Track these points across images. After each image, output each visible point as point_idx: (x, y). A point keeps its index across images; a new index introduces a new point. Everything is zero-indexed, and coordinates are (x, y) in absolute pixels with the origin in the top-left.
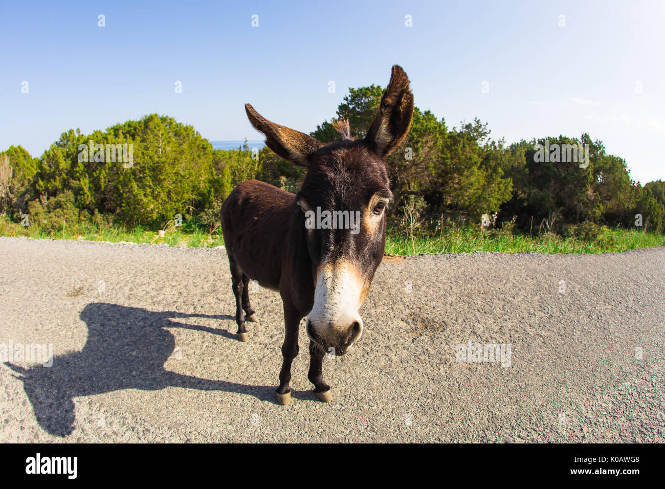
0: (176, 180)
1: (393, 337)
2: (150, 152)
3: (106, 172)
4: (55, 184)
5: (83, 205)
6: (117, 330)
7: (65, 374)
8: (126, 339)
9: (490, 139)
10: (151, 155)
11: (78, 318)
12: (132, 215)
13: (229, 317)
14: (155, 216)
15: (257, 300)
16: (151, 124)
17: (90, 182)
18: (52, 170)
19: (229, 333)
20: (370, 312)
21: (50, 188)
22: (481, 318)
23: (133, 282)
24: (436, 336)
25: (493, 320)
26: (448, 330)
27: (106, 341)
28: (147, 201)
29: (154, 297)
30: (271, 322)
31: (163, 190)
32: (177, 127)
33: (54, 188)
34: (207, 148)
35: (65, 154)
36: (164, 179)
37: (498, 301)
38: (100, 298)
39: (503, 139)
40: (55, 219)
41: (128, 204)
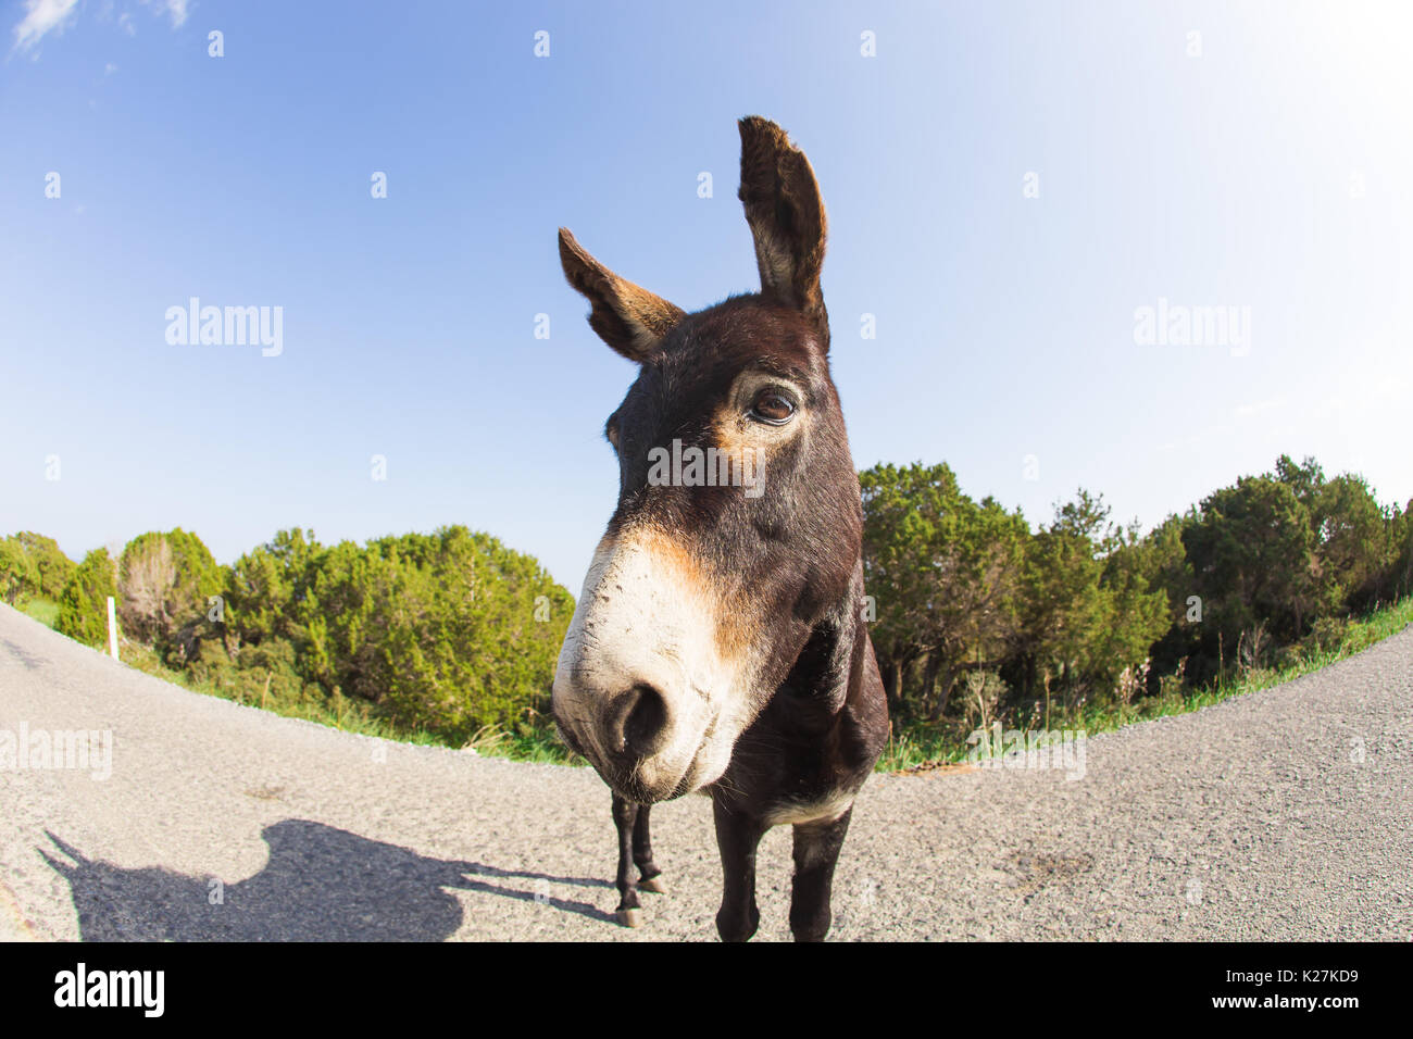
0: (503, 655)
1: (979, 901)
2: (451, 594)
3: (361, 621)
4: (258, 621)
5: (311, 673)
6: (340, 873)
7: (194, 910)
8: (356, 890)
9: (1111, 524)
10: (452, 600)
11: (257, 834)
12: (410, 710)
13: (603, 883)
14: (457, 718)
15: (667, 855)
16: (455, 545)
17: (329, 634)
18: (254, 594)
19: (600, 911)
20: (921, 863)
21: (248, 627)
22: (1164, 829)
23: (393, 802)
24: (1077, 883)
25: (1189, 826)
26: (1099, 866)
27: (308, 884)
28: (441, 687)
29: (435, 832)
30: (697, 894)
31: (475, 671)
32: (506, 557)
33: (256, 630)
34: (564, 601)
35: (282, 571)
36: (479, 651)
37: (1190, 793)
38: (317, 813)
39: (1136, 522)
40: (250, 683)
41: (404, 689)
